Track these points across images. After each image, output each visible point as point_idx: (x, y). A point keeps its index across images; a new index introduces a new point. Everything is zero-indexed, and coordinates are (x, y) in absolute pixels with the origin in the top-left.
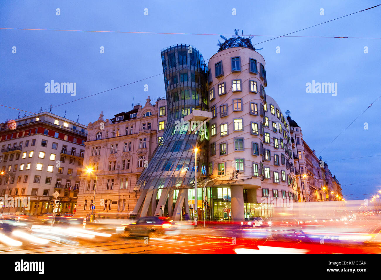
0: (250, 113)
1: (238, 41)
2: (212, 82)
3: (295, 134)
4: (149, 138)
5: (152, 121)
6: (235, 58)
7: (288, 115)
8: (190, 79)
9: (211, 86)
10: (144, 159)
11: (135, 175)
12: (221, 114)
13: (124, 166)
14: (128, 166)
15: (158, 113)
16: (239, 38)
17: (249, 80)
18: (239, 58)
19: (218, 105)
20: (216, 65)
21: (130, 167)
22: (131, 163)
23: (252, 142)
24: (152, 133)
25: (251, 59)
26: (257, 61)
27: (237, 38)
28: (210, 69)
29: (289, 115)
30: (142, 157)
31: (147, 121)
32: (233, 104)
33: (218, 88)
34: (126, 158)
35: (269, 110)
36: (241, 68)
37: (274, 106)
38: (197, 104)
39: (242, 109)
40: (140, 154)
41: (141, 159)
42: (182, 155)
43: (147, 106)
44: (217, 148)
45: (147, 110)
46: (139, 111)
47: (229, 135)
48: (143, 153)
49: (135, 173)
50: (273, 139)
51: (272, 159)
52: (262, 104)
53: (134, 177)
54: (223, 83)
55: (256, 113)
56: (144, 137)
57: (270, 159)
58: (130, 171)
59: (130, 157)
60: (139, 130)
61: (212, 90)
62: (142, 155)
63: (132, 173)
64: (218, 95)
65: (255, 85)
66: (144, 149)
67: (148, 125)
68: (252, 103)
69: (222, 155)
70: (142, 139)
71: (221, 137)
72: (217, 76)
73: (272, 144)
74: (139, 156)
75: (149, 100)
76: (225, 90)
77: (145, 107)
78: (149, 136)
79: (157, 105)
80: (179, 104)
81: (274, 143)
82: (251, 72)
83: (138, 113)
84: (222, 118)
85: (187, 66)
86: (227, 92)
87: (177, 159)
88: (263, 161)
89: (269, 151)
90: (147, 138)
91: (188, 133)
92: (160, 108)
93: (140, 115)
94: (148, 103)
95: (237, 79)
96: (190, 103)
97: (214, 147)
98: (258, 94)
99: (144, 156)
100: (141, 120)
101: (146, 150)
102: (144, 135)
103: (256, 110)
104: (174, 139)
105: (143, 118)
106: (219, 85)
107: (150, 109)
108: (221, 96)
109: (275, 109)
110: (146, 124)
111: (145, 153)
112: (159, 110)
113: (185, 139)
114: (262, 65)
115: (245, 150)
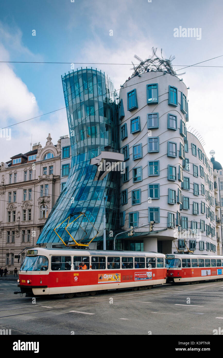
0: (167, 154)
1: (155, 63)
2: (124, 116)
3: (219, 178)
4: (52, 184)
5: (53, 164)
6: (151, 85)
7: (212, 156)
8: (97, 113)
9: (123, 121)
10: (47, 208)
11: (38, 227)
12: (134, 156)
13: (25, 217)
14: (30, 217)
15: (60, 155)
16: (157, 59)
17: (167, 113)
18: (156, 85)
19: (131, 145)
20: (128, 94)
21: (32, 218)
22: (32, 212)
23: (169, 189)
24: (55, 179)
25: (171, 87)
26: (178, 90)
27: (155, 59)
28: (122, 99)
30: (44, 207)
31: (48, 165)
32: (148, 144)
33: (131, 124)
34: (27, 207)
35: (190, 151)
36: (158, 99)
37: (196, 146)
38: (106, 144)
39: (159, 150)
40: (41, 203)
41: (44, 209)
42: (89, 205)
43: (47, 146)
44: (130, 195)
45: (47, 151)
46: (38, 152)
47: (143, 181)
48: (45, 203)
49: (38, 225)
50: (193, 185)
51: (191, 207)
52: (182, 143)
53: (37, 229)
54: (137, 118)
55: (174, 154)
56: (45, 184)
57: (189, 208)
58: (32, 223)
59: (31, 207)
60: (40, 175)
61: (124, 126)
62: (44, 204)
63: (34, 224)
64: (131, 132)
65: (174, 120)
66: (47, 197)
67: (49, 169)
68: (170, 143)
69: (135, 204)
70: (44, 186)
71: (134, 183)
72: (130, 109)
73: (191, 191)
74: (41, 205)
75: (50, 139)
76: (139, 126)
77: (45, 148)
78: (51, 182)
79: (60, 145)
80: (84, 144)
81: (194, 190)
82: (170, 103)
83: (37, 155)
84: (135, 160)
85: (94, 96)
86: (142, 129)
87: (83, 209)
88: (181, 210)
89: (188, 198)
90: (49, 185)
91: (96, 179)
92: (63, 148)
93: (40, 158)
94: (49, 143)
95: (153, 112)
96: (97, 143)
97: (126, 195)
98: (178, 132)
99: (46, 205)
100: (41, 163)
101: (48, 198)
102: (46, 182)
103: (174, 151)
104: (80, 185)
105: (43, 161)
106: (132, 121)
107: (52, 150)
108: (134, 134)
109: (197, 149)
110: (48, 168)
111: (47, 202)
112: (62, 151)
113: (92, 185)
114: (184, 95)
115: (161, 198)
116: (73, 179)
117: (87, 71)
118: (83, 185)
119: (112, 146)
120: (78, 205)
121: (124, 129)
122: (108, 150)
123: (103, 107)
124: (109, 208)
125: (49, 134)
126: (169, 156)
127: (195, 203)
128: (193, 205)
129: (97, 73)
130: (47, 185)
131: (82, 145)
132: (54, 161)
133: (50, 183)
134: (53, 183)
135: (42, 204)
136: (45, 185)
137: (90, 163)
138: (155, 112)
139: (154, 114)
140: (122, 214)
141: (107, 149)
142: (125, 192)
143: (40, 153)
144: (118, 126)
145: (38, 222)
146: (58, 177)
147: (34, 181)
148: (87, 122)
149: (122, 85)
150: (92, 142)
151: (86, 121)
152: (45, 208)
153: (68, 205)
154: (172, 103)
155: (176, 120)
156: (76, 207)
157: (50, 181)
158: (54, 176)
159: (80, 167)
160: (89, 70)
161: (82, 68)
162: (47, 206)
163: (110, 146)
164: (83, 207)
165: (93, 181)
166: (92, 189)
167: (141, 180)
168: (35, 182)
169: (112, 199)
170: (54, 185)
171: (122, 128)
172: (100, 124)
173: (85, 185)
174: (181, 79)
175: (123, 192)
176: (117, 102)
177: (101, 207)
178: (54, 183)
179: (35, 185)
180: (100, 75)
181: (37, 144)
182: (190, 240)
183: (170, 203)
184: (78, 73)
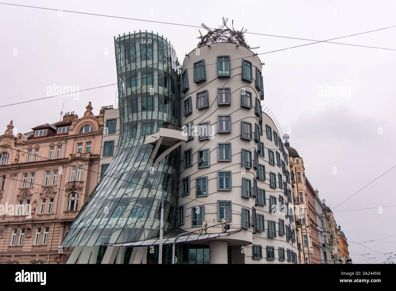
0: (241, 136)
1: (226, 34)
2: (189, 88)
3: (295, 168)
5: (92, 140)
6: (223, 57)
7: (286, 140)
8: (156, 82)
9: (187, 94)
10: (78, 198)
11: (61, 223)
13: (43, 209)
15: (102, 129)
16: (228, 30)
18: (228, 57)
19: (196, 122)
20: (195, 64)
22: (55, 203)
23: (242, 178)
24: (92, 159)
25: (245, 61)
26: (253, 64)
27: (226, 30)
28: (186, 69)
29: (288, 141)
30: (73, 195)
31: (84, 140)
32: (218, 122)
33: (197, 98)
34: (48, 195)
35: (264, 133)
36: (230, 72)
37: (271, 128)
38: (165, 120)
39: (231, 130)
40: (70, 190)
41: (73, 199)
42: (140, 194)
43: (86, 117)
44: (193, 184)
45: (86, 123)
46: (73, 123)
47: (211, 167)
48: (76, 190)
49: (62, 220)
50: (269, 175)
51: (267, 202)
52: (257, 124)
53: (60, 226)
54: (205, 92)
55: (249, 136)
56: (79, 164)
57: (265, 203)
58: (52, 217)
59: (54, 195)
60: (71, 153)
61: (188, 100)
62: (75, 191)
63: (55, 219)
64: (197, 107)
65: (248, 97)
66: (79, 183)
67: (86, 146)
68: (244, 123)
69: (200, 196)
70: (76, 167)
71: (199, 169)
72: (197, 81)
73: (267, 182)
74: (70, 194)
75: (89, 108)
76: (207, 101)
77: (83, 119)
78: (88, 162)
79: (103, 117)
80: (138, 118)
81: (270, 181)
82: (244, 78)
83: (71, 127)
84: (201, 141)
85: (153, 63)
86: (210, 105)
87: (132, 200)
88: (256, 205)
89: (264, 191)
90: (84, 166)
91: (151, 161)
92: (107, 121)
93: (75, 131)
94: (88, 113)
95: (224, 87)
96: (155, 117)
97: (187, 184)
98: (253, 111)
99: (78, 193)
100: (75, 138)
101: (81, 184)
102: (80, 162)
103: (249, 133)
104: (129, 169)
105: (78, 134)
106: (198, 94)
107: (91, 123)
108: (200, 110)
109: (272, 132)
110: (84, 145)
111: (79, 188)
112: (105, 124)
113: (145, 170)
114: (259, 71)
115: (233, 189)
116: (119, 161)
117: (146, 35)
118: (133, 168)
119: (173, 123)
120: (125, 194)
121: (188, 104)
122: (167, 126)
123: (163, 76)
124: (167, 199)
125: (90, 102)
126: (243, 138)
127: (273, 197)
128: (270, 200)
129: (159, 38)
130: (82, 165)
131: (135, 119)
132: (93, 136)
133: (86, 164)
134: (89, 164)
135: (71, 192)
136: (78, 166)
137: (144, 142)
138: (227, 86)
139: (225, 89)
140: (182, 208)
142: (187, 180)
143: (75, 125)
144: (180, 99)
145: (62, 216)
146: (97, 157)
147: (63, 161)
148: (142, 92)
149: (187, 54)
150: (148, 116)
151: (142, 90)
152: (75, 197)
153: (112, 194)
154: (245, 78)
155: (251, 98)
156: (122, 196)
157: (86, 161)
158: (91, 155)
159: (130, 146)
160: (149, 34)
161: (140, 31)
162: (78, 195)
163: (169, 121)
164: (132, 196)
165: (147, 164)
166: (144, 175)
167: (209, 166)
168: (65, 162)
169: (170, 188)
170: (90, 167)
171: (185, 102)
172: (159, 95)
173: (135, 168)
174: (255, 53)
175: (184, 180)
176: (179, 72)
177: (156, 197)
179: (63, 165)
180: (162, 41)
181: (70, 114)
182: (267, 246)
183: (244, 196)
184: (135, 36)
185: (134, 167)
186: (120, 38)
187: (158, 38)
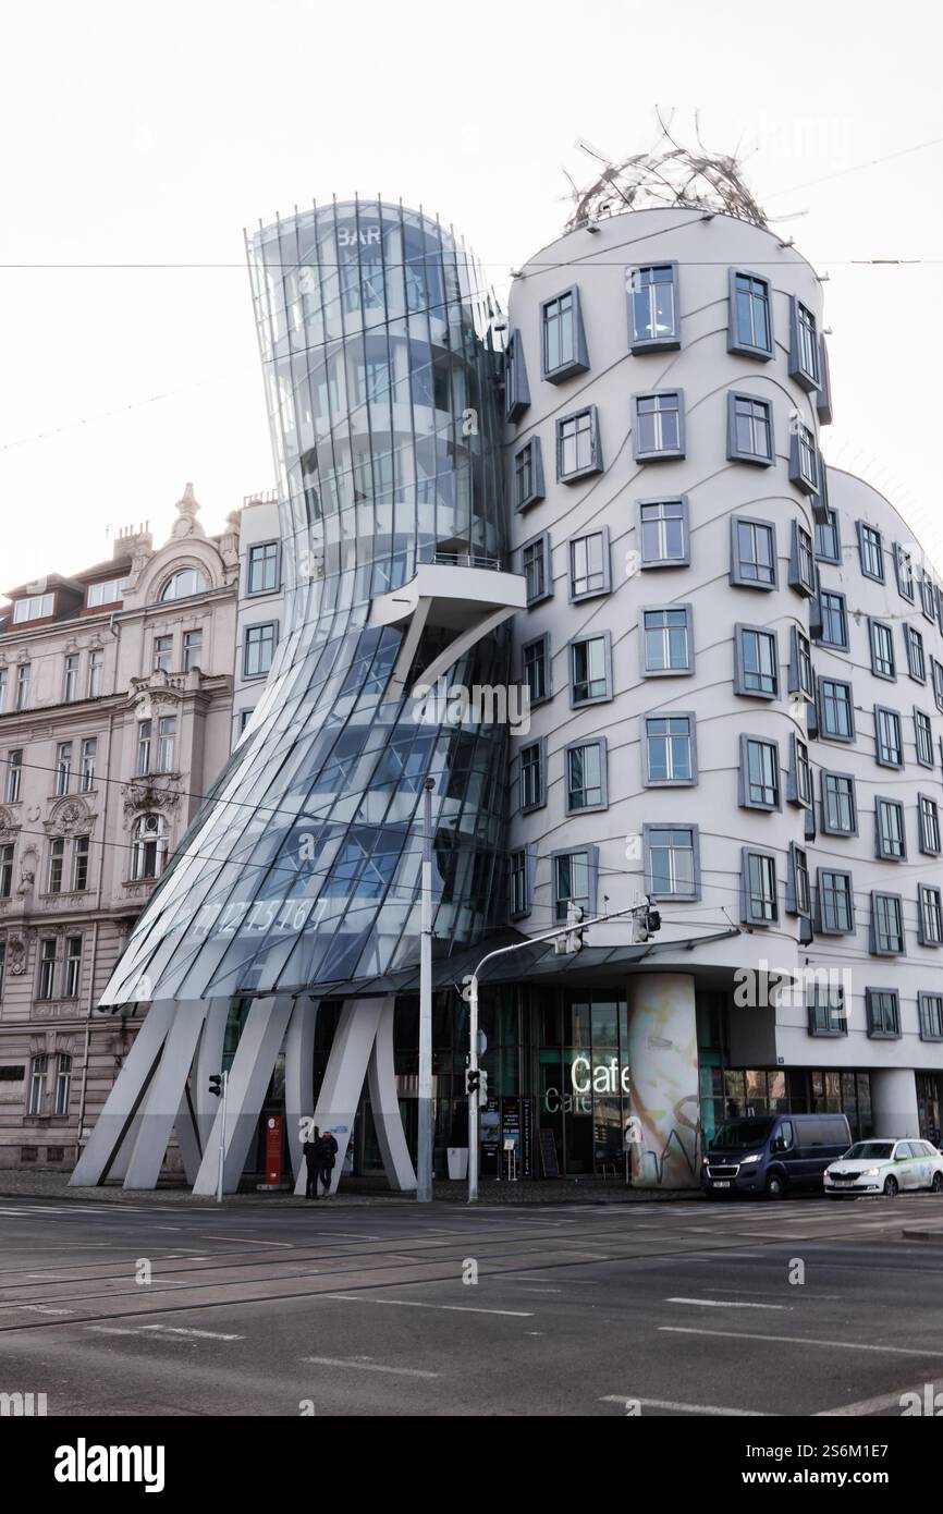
0: (730, 574)
1: (668, 171)
2: (529, 405)
4: (191, 717)
5: (204, 623)
6: (648, 269)
8: (403, 391)
9: (522, 429)
10: (166, 830)
11: (117, 922)
12: (573, 584)
13: (58, 875)
14: (83, 874)
15: (237, 579)
16: (678, 152)
17: (725, 391)
18: (670, 267)
19: (559, 536)
20: (545, 306)
21: (93, 880)
22: (94, 852)
23: (741, 737)
24: (205, 692)
25: (739, 275)
26: (773, 285)
27: (669, 156)
28: (518, 332)
30: (152, 826)
31: (178, 625)
32: (639, 527)
33: (560, 440)
34: (69, 826)
35: (849, 556)
36: (678, 328)
37: (878, 535)
38: (445, 532)
39: (688, 555)
40: (139, 806)
41: (151, 835)
42: (357, 812)
43: (177, 539)
44: (555, 769)
45: (178, 563)
46: (135, 566)
47: (619, 700)
48: (157, 803)
49: (119, 910)
50: (870, 716)
51: (865, 822)
52: (801, 523)
53: (115, 932)
54: (587, 412)
55: (764, 575)
56: (162, 714)
57: (854, 828)
58: (90, 903)
59: (91, 825)
60: (137, 675)
61: (528, 448)
62: (154, 810)
63: (98, 911)
64: (560, 472)
65: (758, 419)
66: (166, 779)
67: (184, 646)
68: (740, 522)
69: (580, 811)
70: (154, 725)
71: (575, 710)
72: (552, 374)
73: (864, 745)
74: (138, 819)
75: (188, 505)
76: (597, 446)
77: (169, 547)
78: (191, 706)
79: (237, 536)
80: (342, 531)
81: (876, 739)
82: (737, 346)
83: (132, 578)
84: (579, 604)
85: (387, 317)
86: (608, 461)
87: (331, 836)
88: (807, 837)
89: (850, 782)
90: (179, 719)
91: (396, 690)
92: (252, 549)
93: (143, 593)
94: (186, 525)
95: (659, 387)
96: (405, 526)
97: (538, 766)
98: (779, 472)
99: (162, 815)
100: (145, 619)
101: (174, 784)
102: (167, 705)
103: (763, 560)
104: (316, 722)
105: (157, 605)
106: (562, 424)
107: (198, 559)
108: (574, 483)
109: (887, 548)
110: (177, 642)
111: (169, 799)
112: (244, 561)
113: (377, 722)
114: (802, 307)
115: (704, 780)
116: (286, 694)
117: (357, 212)
118: (331, 720)
119: (476, 541)
120: (306, 815)
121: (529, 463)
122: (455, 558)
123: (430, 364)
124: (458, 827)
125: (189, 485)
126: (738, 581)
128: (876, 812)
129: (406, 217)
130: (171, 717)
131: (334, 538)
132: (205, 609)
133: (185, 713)
134: (197, 712)
135: (141, 812)
136: (160, 718)
137: (367, 620)
138: (667, 385)
139: (660, 396)
140: (520, 856)
141: (448, 552)
142: (534, 754)
143: (143, 573)
144: (503, 446)
145: (117, 897)
146: (222, 683)
147: (111, 703)
148: (354, 433)
149: (517, 270)
150: (380, 520)
152: (156, 829)
153: (259, 815)
154: (743, 347)
155: (767, 421)
156: (294, 823)
157: (185, 700)
158: (203, 678)
159: (322, 638)
160: (368, 204)
161: (335, 199)
162: (165, 822)
163: (462, 537)
164: (331, 821)
165: (381, 701)
166: (374, 741)
167: (609, 698)
168: (114, 707)
169: (475, 785)
170: (201, 718)
171: (520, 456)
172: (414, 438)
174: (786, 240)
175: (526, 752)
176: (499, 343)
177: (415, 823)
178: (201, 709)
179: (112, 718)
180: (419, 227)
181: (136, 531)
182: (867, 989)
183: (749, 804)
184: (316, 217)
185: (334, 716)
186: (262, 233)
187: (401, 220)
